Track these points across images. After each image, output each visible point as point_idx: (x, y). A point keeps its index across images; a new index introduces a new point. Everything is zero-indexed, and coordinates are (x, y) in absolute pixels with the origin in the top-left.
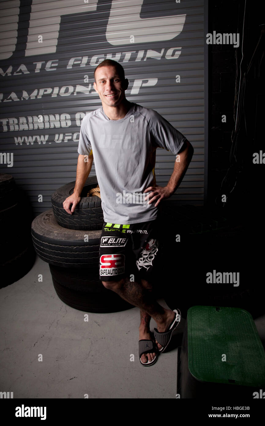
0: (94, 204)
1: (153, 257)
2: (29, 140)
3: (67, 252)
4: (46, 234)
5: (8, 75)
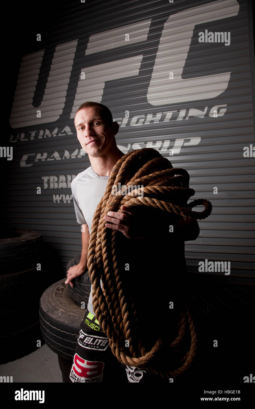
2: (66, 199)
5: (54, 136)
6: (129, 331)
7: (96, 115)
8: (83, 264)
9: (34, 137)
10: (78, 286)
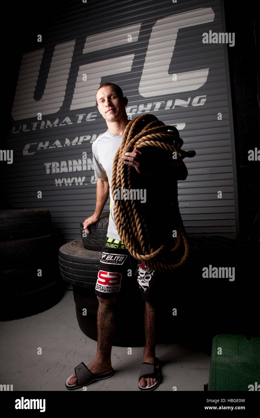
2: (68, 182)
4: (71, 253)
5: (55, 126)
6: (142, 236)
7: (112, 92)
8: (98, 213)
9: (36, 128)
10: (94, 233)
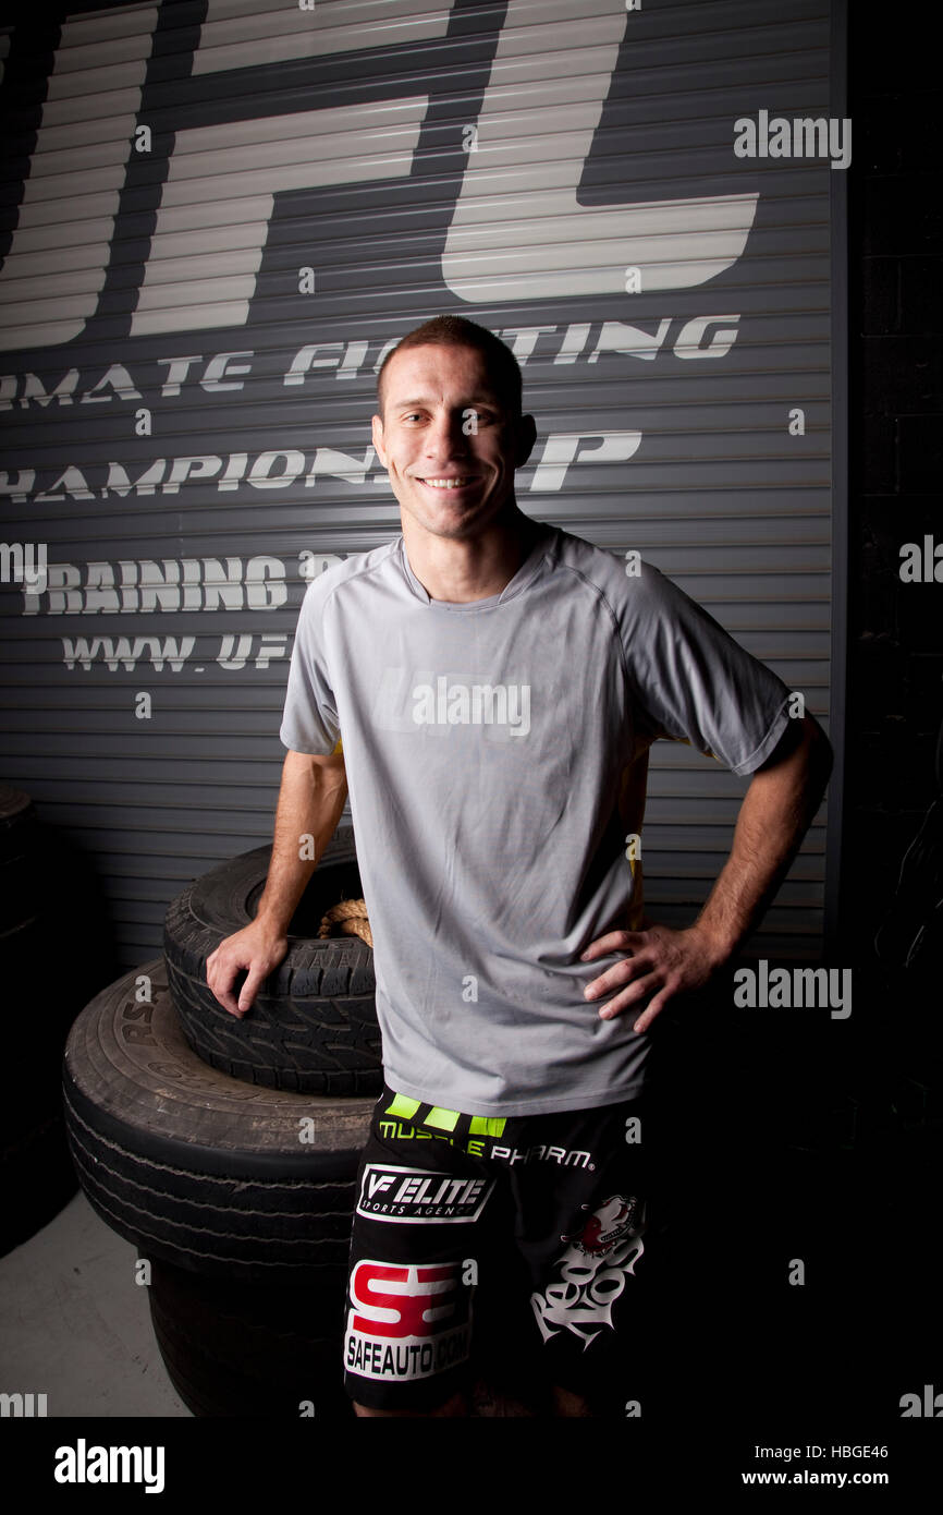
0: (345, 978)
1: (616, 1284)
2: (118, 655)
3: (204, 1203)
4: (117, 1100)
5: (62, 402)
